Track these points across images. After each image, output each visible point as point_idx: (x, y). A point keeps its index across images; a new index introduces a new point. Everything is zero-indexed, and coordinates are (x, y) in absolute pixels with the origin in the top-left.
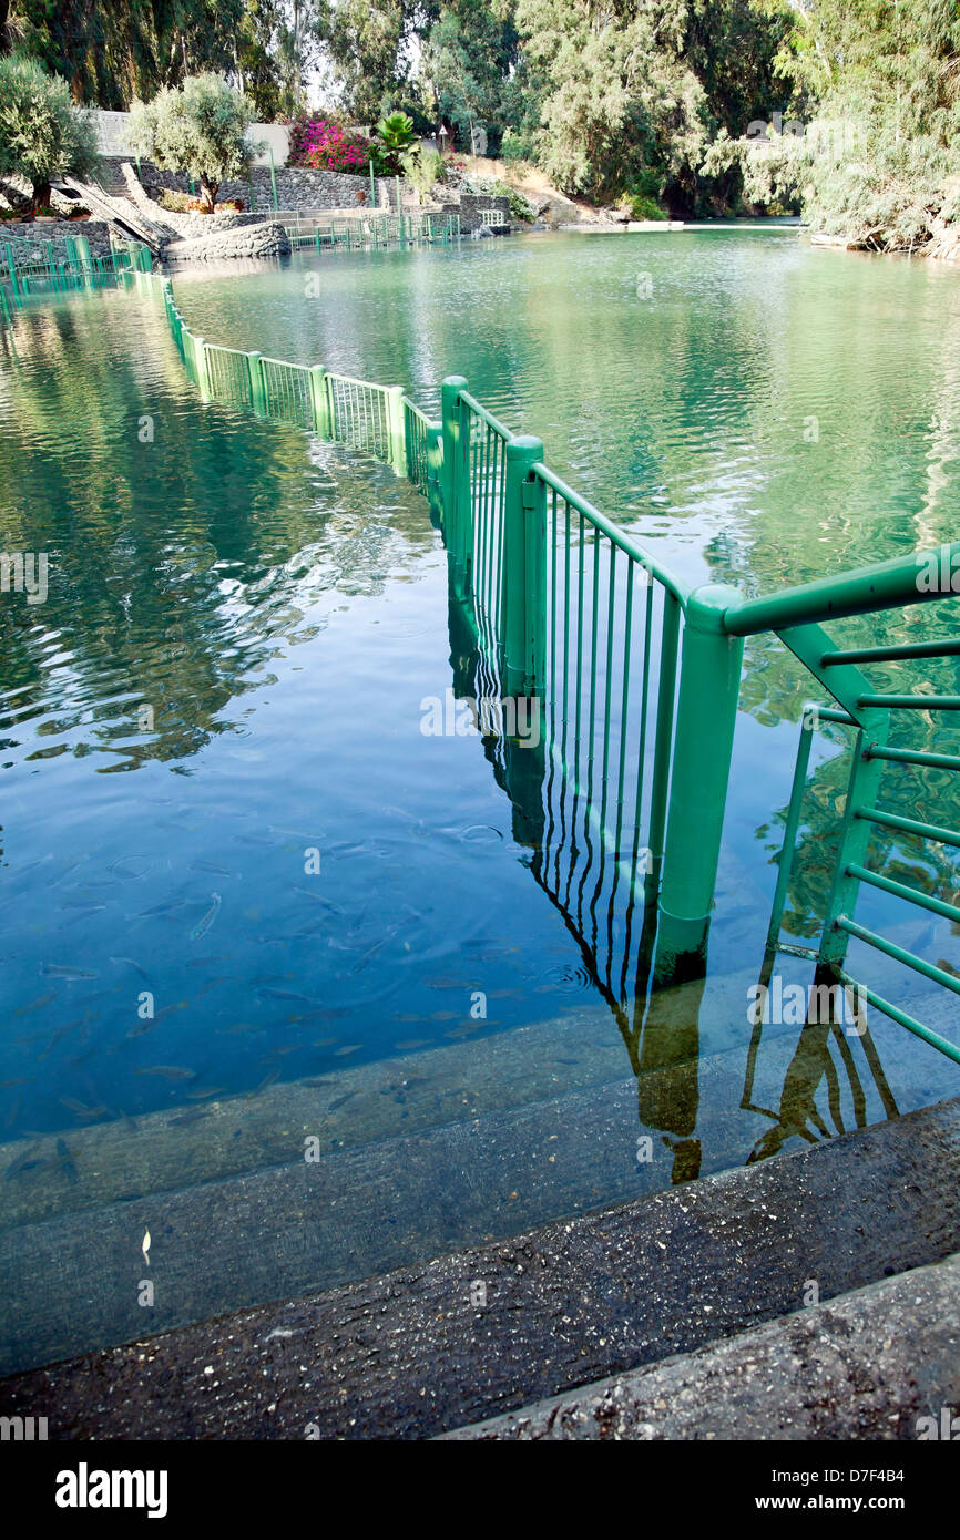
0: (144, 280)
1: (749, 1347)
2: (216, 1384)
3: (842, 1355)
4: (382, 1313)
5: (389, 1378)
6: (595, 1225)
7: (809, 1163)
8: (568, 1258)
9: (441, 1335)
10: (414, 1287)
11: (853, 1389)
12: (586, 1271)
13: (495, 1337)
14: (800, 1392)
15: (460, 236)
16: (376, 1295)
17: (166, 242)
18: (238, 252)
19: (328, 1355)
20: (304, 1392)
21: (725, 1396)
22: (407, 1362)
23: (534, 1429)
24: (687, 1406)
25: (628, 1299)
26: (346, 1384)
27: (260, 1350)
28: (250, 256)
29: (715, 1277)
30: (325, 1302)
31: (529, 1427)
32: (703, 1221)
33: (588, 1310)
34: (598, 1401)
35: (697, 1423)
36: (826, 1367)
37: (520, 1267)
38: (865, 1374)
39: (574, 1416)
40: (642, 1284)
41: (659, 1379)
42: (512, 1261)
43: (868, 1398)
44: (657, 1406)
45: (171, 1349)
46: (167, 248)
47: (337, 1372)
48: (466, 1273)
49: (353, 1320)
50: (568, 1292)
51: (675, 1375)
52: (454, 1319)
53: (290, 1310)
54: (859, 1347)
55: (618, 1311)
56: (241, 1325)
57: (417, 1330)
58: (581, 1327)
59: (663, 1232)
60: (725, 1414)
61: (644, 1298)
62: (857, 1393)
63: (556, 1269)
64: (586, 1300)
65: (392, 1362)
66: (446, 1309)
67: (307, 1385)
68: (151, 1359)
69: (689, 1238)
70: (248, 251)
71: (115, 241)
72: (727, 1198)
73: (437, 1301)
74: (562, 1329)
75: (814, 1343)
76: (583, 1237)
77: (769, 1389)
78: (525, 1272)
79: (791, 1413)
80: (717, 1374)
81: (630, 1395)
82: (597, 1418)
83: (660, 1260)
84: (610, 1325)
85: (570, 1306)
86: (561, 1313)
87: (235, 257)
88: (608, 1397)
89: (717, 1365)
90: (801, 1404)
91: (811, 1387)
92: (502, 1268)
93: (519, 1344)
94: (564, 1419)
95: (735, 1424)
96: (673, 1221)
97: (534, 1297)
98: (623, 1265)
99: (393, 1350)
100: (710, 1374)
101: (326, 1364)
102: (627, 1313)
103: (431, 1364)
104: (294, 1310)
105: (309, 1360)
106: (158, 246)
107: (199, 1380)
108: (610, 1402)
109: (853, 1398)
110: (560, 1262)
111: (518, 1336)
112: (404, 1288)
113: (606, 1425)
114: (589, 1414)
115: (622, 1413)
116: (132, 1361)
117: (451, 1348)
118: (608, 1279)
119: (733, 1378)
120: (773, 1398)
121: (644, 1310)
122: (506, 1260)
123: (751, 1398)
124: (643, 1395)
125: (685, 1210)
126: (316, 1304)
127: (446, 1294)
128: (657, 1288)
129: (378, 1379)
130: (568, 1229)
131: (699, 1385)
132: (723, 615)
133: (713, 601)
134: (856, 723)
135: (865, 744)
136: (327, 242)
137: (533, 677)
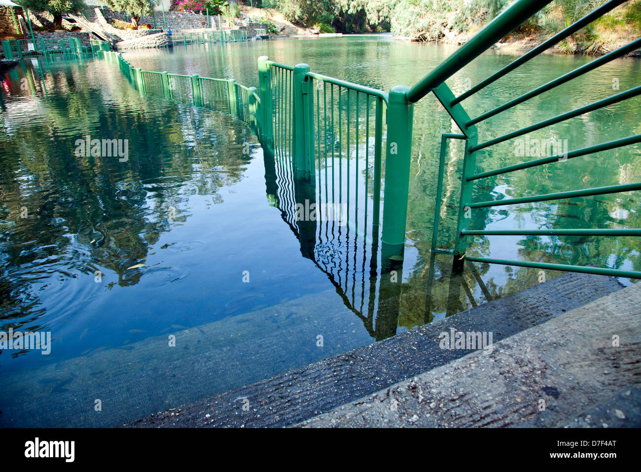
0: (108, 54)
1: (470, 358)
2: (212, 420)
3: (511, 356)
4: (290, 386)
5: (298, 409)
6: (383, 344)
7: (471, 313)
8: (373, 356)
9: (320, 390)
10: (303, 374)
11: (519, 366)
12: (383, 361)
13: (345, 388)
14: (497, 369)
15: (247, 40)
16: (285, 379)
17: (116, 42)
18: (149, 46)
19: (266, 403)
20: (257, 419)
21: (464, 375)
22: (306, 402)
23: (380, 397)
24: (448, 381)
25: (404, 369)
26: (278, 413)
27: (232, 405)
28: (155, 47)
29: (441, 356)
30: (261, 384)
31: (378, 397)
32: (431, 337)
33: (386, 374)
34: (408, 384)
35: (455, 386)
36: (505, 360)
37: (351, 362)
38: (522, 361)
39: (398, 390)
40: (409, 362)
41: (433, 373)
42: (347, 361)
43: (526, 369)
44: (435, 383)
45: (187, 410)
46: (117, 44)
47: (272, 410)
48: (327, 367)
49: (276, 389)
50: (376, 369)
51: (440, 371)
52: (325, 384)
53: (244, 389)
54: (517, 352)
55: (401, 373)
56: (221, 397)
57: (307, 390)
58: (385, 380)
59: (414, 343)
60: (466, 381)
61: (411, 367)
62: (521, 367)
63: (368, 361)
64: (385, 370)
65: (299, 403)
66: (320, 381)
67: (259, 416)
68: (177, 414)
69: (426, 344)
70: (154, 45)
71: (93, 42)
72: (438, 328)
73: (315, 378)
74: (377, 381)
75: (498, 353)
76: (378, 348)
77: (483, 370)
78: (354, 364)
79: (495, 377)
80: (458, 368)
81: (422, 380)
82: (409, 389)
83: (414, 353)
84: (398, 378)
85: (378, 373)
86: (375, 376)
87: (148, 48)
88: (412, 382)
89: (458, 365)
90: (498, 373)
91: (501, 368)
92: (343, 363)
93: (358, 390)
94: (394, 392)
95: (472, 384)
96: (417, 339)
97: (360, 372)
98: (399, 356)
99: (298, 399)
100: (455, 369)
101: (266, 407)
102: (405, 373)
103: (317, 402)
104: (246, 388)
105: (257, 406)
106: (112, 44)
107: (203, 420)
108: (413, 383)
109: (519, 369)
110: (369, 358)
111: (356, 387)
112: (298, 375)
113: (413, 392)
114: (405, 388)
115: (420, 387)
116: (168, 416)
117: (325, 395)
118: (393, 362)
119: (466, 369)
120: (486, 373)
121: (412, 371)
122: (344, 360)
123: (476, 374)
124: (428, 380)
125: (422, 334)
126: (256, 385)
127: (319, 375)
128: (415, 363)
129: (293, 410)
130: (370, 346)
131: (452, 373)
132: (405, 95)
133: (400, 90)
134: (465, 137)
135: (469, 146)
136: (188, 42)
137: (309, 172)
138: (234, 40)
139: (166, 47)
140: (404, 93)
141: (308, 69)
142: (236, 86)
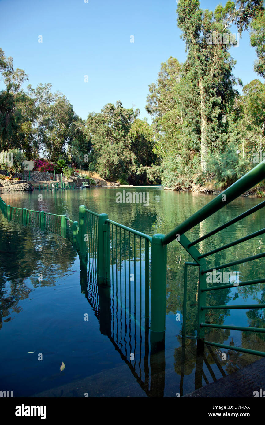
15: (77, 188)
18: (18, 190)
28: (22, 191)
70: (21, 189)
132: (161, 239)
133: (158, 237)
134: (198, 265)
135: (201, 270)
136: (42, 188)
137: (107, 279)
138: (69, 188)
139: (28, 191)
140: (161, 238)
141: (107, 217)
142: (67, 219)
